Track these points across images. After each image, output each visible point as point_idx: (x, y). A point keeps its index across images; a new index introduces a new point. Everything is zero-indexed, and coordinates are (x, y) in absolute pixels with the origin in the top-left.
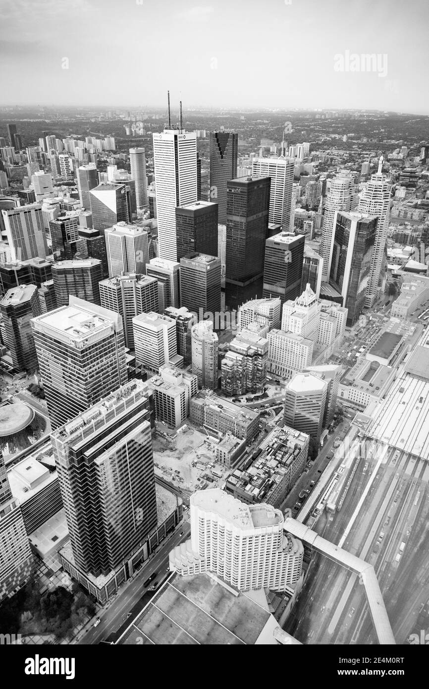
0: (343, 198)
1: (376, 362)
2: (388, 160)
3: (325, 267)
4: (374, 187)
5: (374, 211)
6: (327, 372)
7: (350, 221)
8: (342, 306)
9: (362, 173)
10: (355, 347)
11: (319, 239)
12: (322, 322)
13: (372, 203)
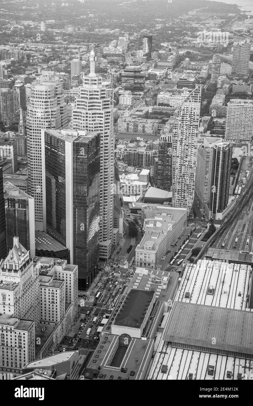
0: (50, 110)
1: (126, 335)
2: (105, 56)
3: (38, 210)
4: (89, 93)
5: (93, 126)
6: (59, 365)
7: (64, 142)
8: (69, 263)
9: (73, 75)
10: (95, 319)
11: (24, 171)
12: (43, 291)
13: (89, 115)
